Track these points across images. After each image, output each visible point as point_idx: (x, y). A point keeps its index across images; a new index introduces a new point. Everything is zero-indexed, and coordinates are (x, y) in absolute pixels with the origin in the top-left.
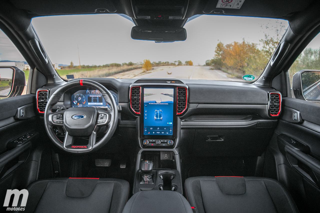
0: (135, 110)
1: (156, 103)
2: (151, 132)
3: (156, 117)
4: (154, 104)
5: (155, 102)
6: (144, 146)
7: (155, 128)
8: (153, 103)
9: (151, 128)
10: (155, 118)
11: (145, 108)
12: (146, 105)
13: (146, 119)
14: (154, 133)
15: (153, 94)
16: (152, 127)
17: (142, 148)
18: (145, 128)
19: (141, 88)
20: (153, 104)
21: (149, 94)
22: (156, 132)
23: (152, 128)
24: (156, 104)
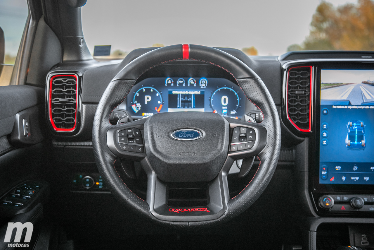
0: (298, 124)
1: (350, 104)
2: (338, 175)
3: (349, 139)
4: (346, 107)
5: (347, 104)
6: (324, 212)
7: (347, 166)
8: (342, 105)
9: (338, 168)
10: (348, 141)
11: (322, 117)
12: (325, 112)
13: (325, 145)
14: (344, 178)
15: (342, 85)
16: (338, 164)
17: (316, 216)
18: (322, 166)
19: (313, 68)
20: (343, 107)
21: (334, 84)
22: (348, 177)
23: (340, 167)
24: (350, 107)
